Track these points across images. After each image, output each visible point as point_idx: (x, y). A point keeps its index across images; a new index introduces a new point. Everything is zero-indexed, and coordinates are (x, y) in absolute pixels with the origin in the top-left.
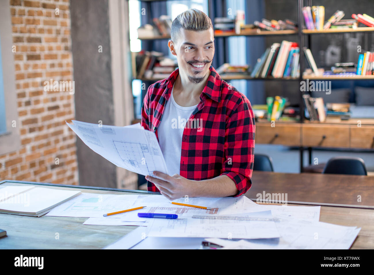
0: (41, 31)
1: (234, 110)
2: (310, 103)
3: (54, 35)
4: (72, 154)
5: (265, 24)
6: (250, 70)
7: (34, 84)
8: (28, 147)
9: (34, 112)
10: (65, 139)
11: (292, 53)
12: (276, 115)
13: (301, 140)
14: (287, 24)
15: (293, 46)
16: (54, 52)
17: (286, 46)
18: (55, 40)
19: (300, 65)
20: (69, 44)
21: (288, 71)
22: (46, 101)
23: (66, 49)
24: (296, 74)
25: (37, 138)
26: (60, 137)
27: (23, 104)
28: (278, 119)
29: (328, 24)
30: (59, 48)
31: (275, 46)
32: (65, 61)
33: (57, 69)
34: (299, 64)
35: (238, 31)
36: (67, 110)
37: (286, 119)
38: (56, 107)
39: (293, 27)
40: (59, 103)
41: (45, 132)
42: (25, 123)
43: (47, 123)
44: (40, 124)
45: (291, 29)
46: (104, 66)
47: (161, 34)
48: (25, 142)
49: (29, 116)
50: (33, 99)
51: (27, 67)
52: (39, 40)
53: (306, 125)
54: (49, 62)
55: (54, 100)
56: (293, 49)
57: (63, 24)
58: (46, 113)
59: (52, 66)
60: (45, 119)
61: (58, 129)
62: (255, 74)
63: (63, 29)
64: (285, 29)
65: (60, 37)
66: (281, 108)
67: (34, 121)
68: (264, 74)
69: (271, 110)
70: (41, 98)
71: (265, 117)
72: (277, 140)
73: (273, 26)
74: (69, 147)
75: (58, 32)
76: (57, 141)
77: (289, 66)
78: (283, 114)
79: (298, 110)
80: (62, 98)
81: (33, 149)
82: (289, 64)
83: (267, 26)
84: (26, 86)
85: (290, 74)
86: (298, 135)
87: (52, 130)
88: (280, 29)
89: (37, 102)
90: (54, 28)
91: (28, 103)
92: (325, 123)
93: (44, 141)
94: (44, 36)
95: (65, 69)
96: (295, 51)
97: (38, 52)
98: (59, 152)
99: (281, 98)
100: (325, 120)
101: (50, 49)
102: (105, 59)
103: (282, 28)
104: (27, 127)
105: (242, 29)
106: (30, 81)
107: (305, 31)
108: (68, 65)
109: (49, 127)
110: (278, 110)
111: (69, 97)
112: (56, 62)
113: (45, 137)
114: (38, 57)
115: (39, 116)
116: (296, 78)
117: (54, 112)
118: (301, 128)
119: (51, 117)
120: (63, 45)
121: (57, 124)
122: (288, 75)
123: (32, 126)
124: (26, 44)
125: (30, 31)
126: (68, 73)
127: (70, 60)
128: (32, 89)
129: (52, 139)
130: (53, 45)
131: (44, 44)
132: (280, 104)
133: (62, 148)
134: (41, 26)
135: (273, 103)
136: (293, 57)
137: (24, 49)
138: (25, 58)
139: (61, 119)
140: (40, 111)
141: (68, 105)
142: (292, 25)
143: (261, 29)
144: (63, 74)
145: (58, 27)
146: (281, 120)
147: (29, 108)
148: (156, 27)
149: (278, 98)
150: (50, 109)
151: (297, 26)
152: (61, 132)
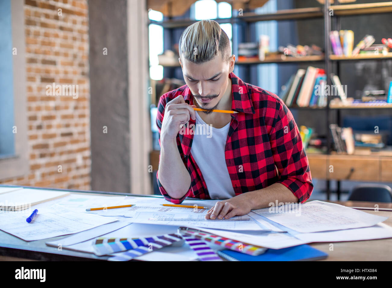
0: (57, 54)
1: (276, 118)
2: (337, 133)
3: (70, 59)
4: (85, 184)
5: (290, 49)
7: (48, 108)
8: (38, 173)
9: (46, 136)
10: (78, 168)
11: (318, 80)
13: (327, 173)
14: (313, 49)
15: (319, 73)
16: (70, 76)
17: (313, 72)
18: (71, 64)
20: (86, 69)
21: (314, 100)
22: (59, 126)
23: (83, 74)
24: (323, 103)
25: (48, 165)
26: (73, 166)
27: (34, 128)
29: (357, 50)
30: (75, 73)
31: (301, 73)
32: (81, 87)
35: (262, 58)
36: (81, 137)
37: (312, 151)
38: (70, 134)
39: (320, 53)
40: (72, 129)
41: (56, 159)
42: (36, 147)
43: (59, 149)
44: (51, 150)
45: (318, 55)
46: (121, 93)
48: (35, 167)
49: (40, 141)
50: (46, 123)
51: (40, 89)
52: (54, 63)
53: (333, 157)
55: (67, 126)
56: (319, 76)
57: (81, 49)
58: (59, 139)
60: (57, 145)
61: (71, 157)
63: (80, 54)
64: (312, 55)
65: (77, 62)
66: (307, 139)
67: (46, 146)
68: (289, 102)
70: (55, 122)
73: (299, 52)
74: (82, 176)
75: (75, 56)
76: (69, 170)
78: (309, 145)
79: (324, 141)
80: (76, 125)
81: (43, 175)
84: (39, 109)
85: (317, 102)
86: (324, 168)
87: (64, 158)
88: (307, 55)
89: (49, 127)
90: (71, 52)
91: (39, 127)
92: (353, 155)
93: (55, 169)
94: (60, 59)
95: (81, 94)
96: (321, 79)
97: (52, 75)
98: (72, 182)
99: (307, 129)
100: (354, 152)
101: (66, 73)
102: (123, 85)
103: (309, 53)
104: (37, 152)
105: (267, 55)
106: (43, 104)
107: (332, 57)
108: (84, 91)
109: (61, 154)
111: (84, 125)
114: (52, 81)
115: (51, 142)
116: (322, 107)
117: (67, 139)
118: (328, 161)
119: (63, 144)
120: (80, 70)
121: (70, 152)
122: (314, 104)
123: (43, 151)
124: (39, 66)
125: (45, 53)
126: (83, 99)
127: (87, 86)
128: (44, 113)
130: (70, 69)
131: (60, 67)
132: (305, 134)
133: (75, 178)
134: (57, 48)
137: (38, 71)
138: (38, 80)
139: (75, 147)
140: (52, 136)
141: (83, 133)
142: (318, 51)
143: (286, 55)
144: (79, 100)
145: (75, 51)
147: (40, 133)
148: (176, 53)
149: (303, 127)
150: (63, 135)
151: (324, 52)
152: (74, 161)
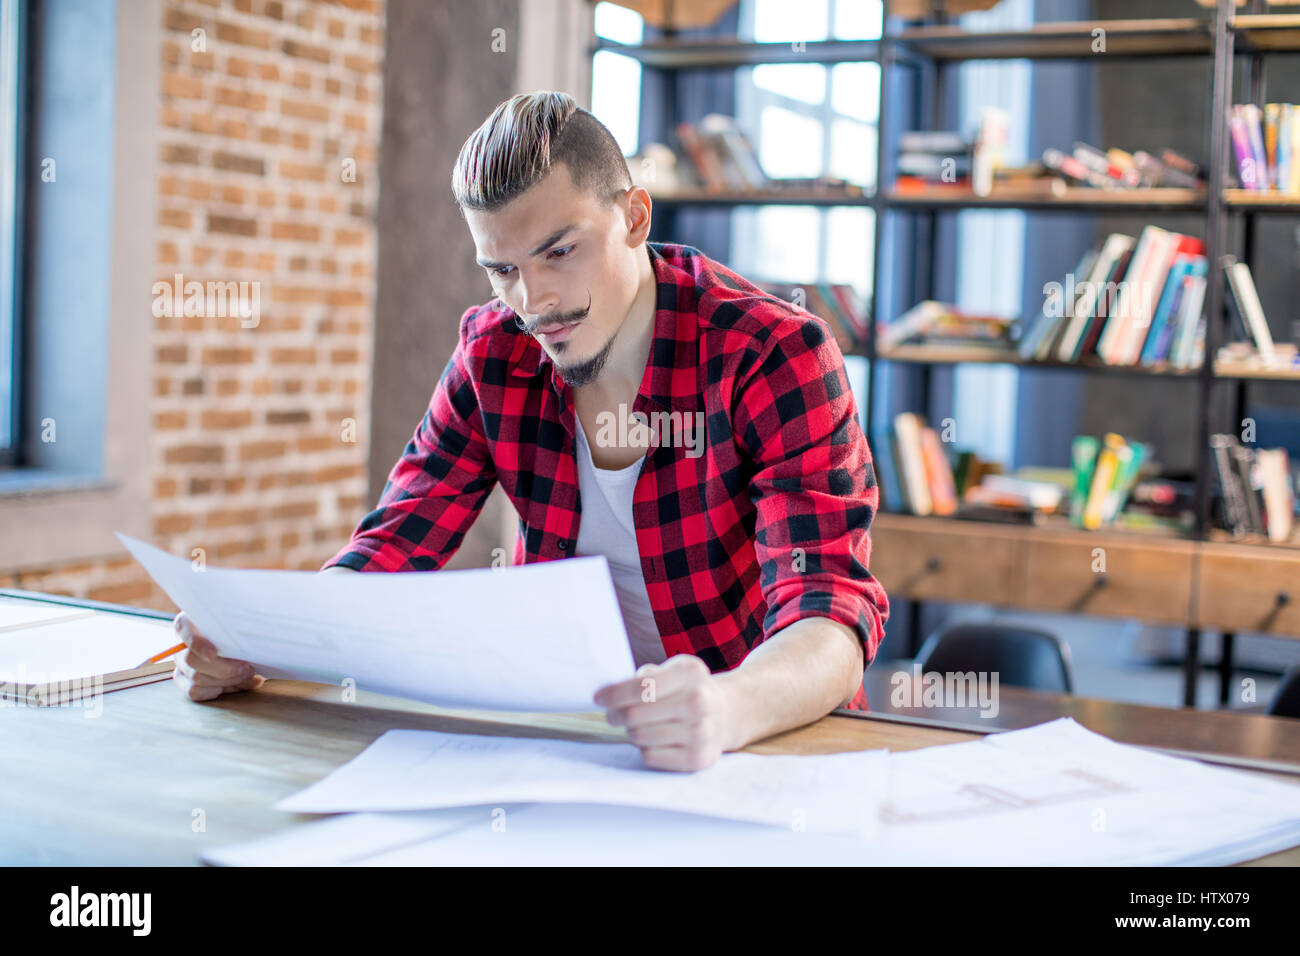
0: (269, 135)
2: (1235, 465)
3: (313, 156)
5: (1085, 162)
6: (1017, 333)
7: (226, 325)
9: (213, 420)
10: (320, 536)
11: (1179, 274)
12: (1103, 505)
13: (1192, 605)
14: (1165, 164)
15: (1183, 249)
16: (310, 217)
17: (1159, 246)
18: (317, 175)
19: (1204, 322)
20: (370, 195)
21: (1158, 342)
22: (262, 388)
23: (356, 210)
24: (1189, 354)
25: (216, 519)
26: (304, 527)
27: (176, 388)
28: (1113, 520)
30: (328, 205)
31: (1117, 245)
32: (347, 256)
33: (313, 279)
34: (1201, 318)
35: (983, 186)
37: (1141, 522)
38: (299, 417)
39: (1190, 180)
40: (309, 401)
41: (246, 499)
42: (177, 455)
43: (259, 468)
44: (231, 467)
45: (1183, 187)
47: (700, 182)
48: (171, 525)
49: (194, 435)
50: (216, 374)
51: (202, 255)
52: (256, 167)
53: (1217, 549)
54: (288, 249)
55: (292, 388)
56: (1183, 261)
57: (353, 122)
58: (259, 433)
59: (299, 264)
60: (252, 452)
61: (300, 494)
62: (1035, 345)
63: (351, 140)
64: (1159, 185)
65: (336, 168)
66: (1126, 480)
67: (212, 454)
68: (1068, 348)
69: (1086, 487)
70: (247, 374)
71: (1063, 511)
72: (1103, 599)
73: (1115, 173)
75: (332, 149)
76: (290, 541)
77: (1164, 320)
78: (1131, 502)
79: (1189, 491)
80: (323, 387)
82: (1164, 314)
83: (1090, 169)
84: (195, 325)
85: (1167, 354)
86: (1183, 585)
87: (275, 497)
88: (1140, 185)
89: (229, 387)
90: (317, 132)
91: (194, 388)
92: (1287, 545)
93: (241, 534)
94: (277, 156)
95: (343, 282)
96: (1189, 270)
97: (248, 210)
99: (1128, 443)
100: (1291, 534)
101: (297, 203)
103: (1148, 180)
104: (181, 474)
105: (999, 177)
107: (1233, 196)
108: (357, 269)
109: (265, 483)
110: (1113, 486)
111: (350, 387)
112: (314, 252)
113: (249, 517)
114: (247, 228)
115: (231, 440)
116: (1187, 368)
117: (288, 433)
118: (1195, 560)
119: (276, 450)
120: (345, 198)
121: (297, 479)
122: (1157, 357)
123: (203, 471)
124: (206, 174)
125: (227, 131)
126: (354, 297)
127: (366, 252)
128: (214, 339)
129: (274, 530)
130: (311, 191)
131: (276, 184)
132: (1121, 464)
134: (269, 118)
135: (1096, 460)
136: (1181, 288)
137: (200, 192)
138: (199, 223)
139: (314, 462)
140: (237, 421)
141: (344, 414)
142: (1186, 171)
143: (1071, 181)
144: (335, 299)
145: (334, 129)
146: (1123, 524)
147: (195, 406)
148: (685, 156)
149: (1114, 440)
150: (277, 418)
151: (1203, 175)
152: (308, 509)
